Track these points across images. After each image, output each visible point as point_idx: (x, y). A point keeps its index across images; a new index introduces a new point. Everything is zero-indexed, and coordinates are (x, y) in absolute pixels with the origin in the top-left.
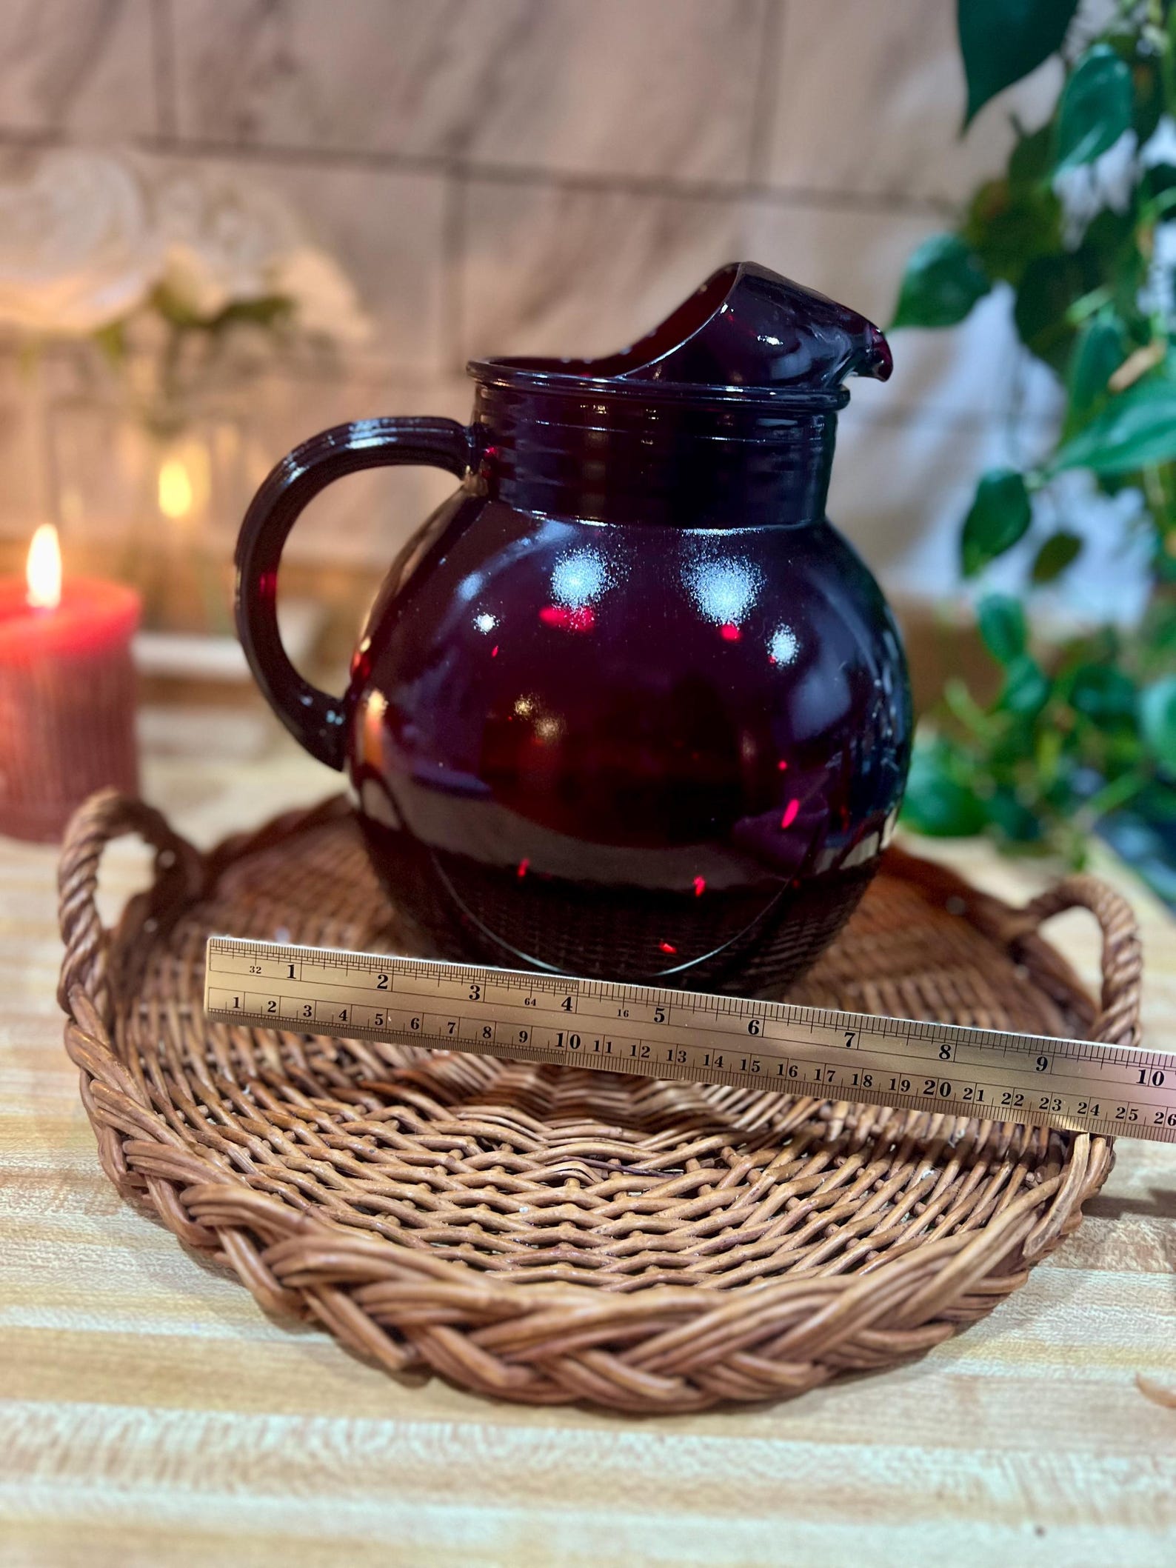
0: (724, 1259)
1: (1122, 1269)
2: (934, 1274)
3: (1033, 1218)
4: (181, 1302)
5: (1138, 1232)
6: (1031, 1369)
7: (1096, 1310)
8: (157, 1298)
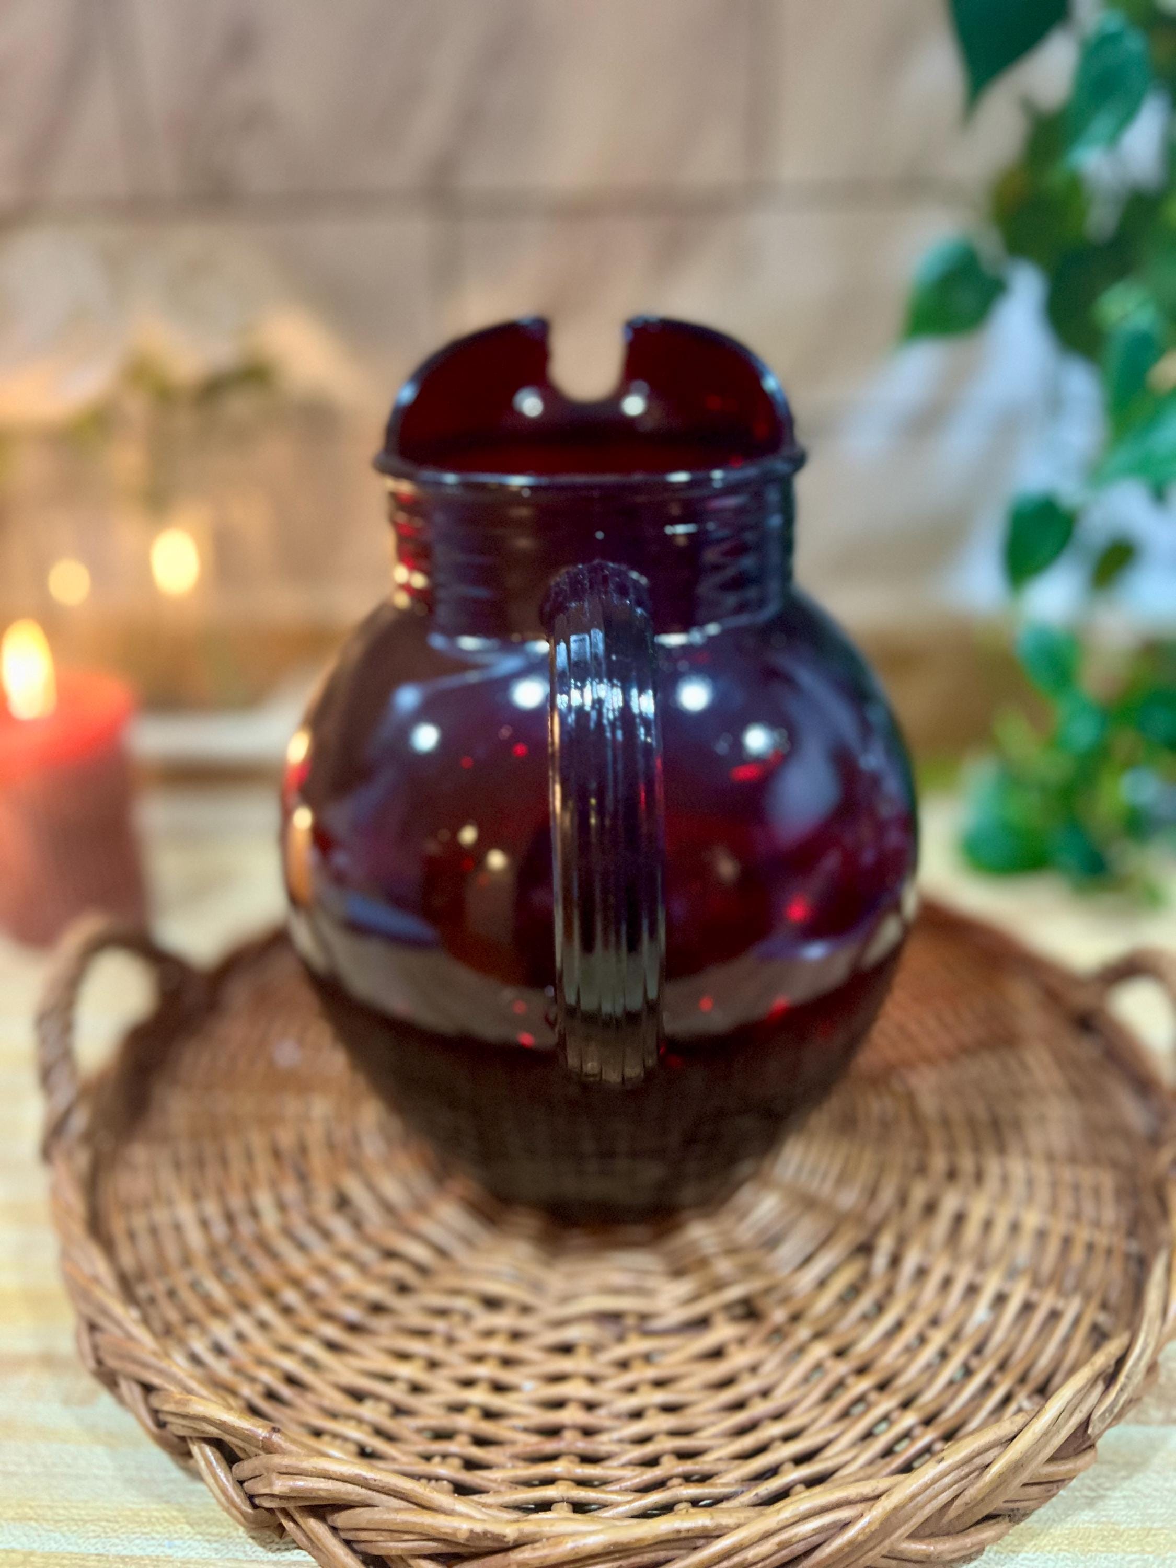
0: (749, 1442)
3: (1100, 1387)
4: (156, 1514)
8: (130, 1509)
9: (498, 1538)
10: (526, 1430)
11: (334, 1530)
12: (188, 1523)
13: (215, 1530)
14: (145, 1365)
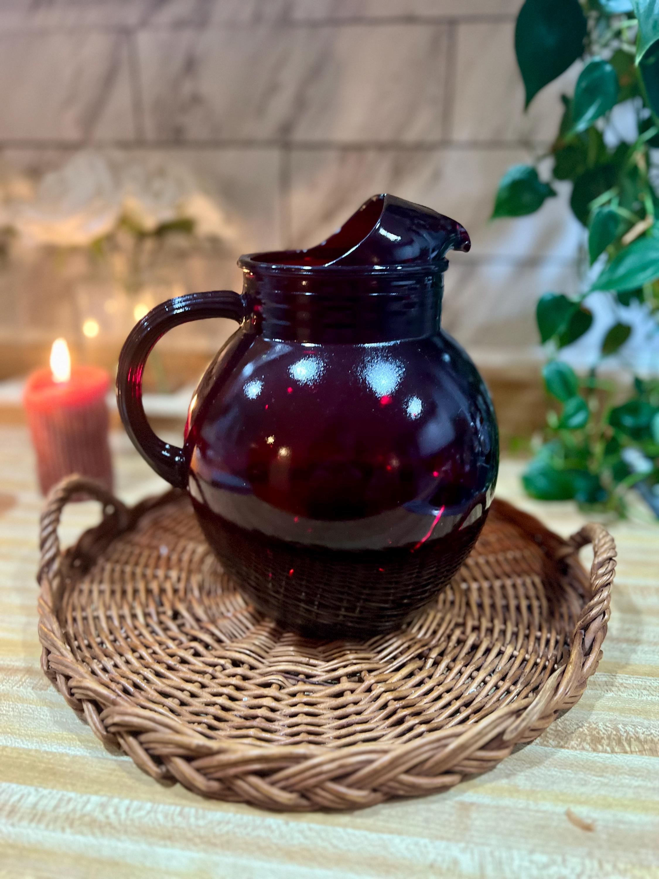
0: (343, 731)
1: (579, 749)
2: (446, 746)
3: (511, 718)
4: (65, 736)
5: (596, 728)
6: (506, 802)
7: (556, 771)
8: (54, 733)
9: (209, 749)
10: (240, 717)
11: (141, 744)
12: (79, 741)
13: (91, 745)
14: (67, 667)
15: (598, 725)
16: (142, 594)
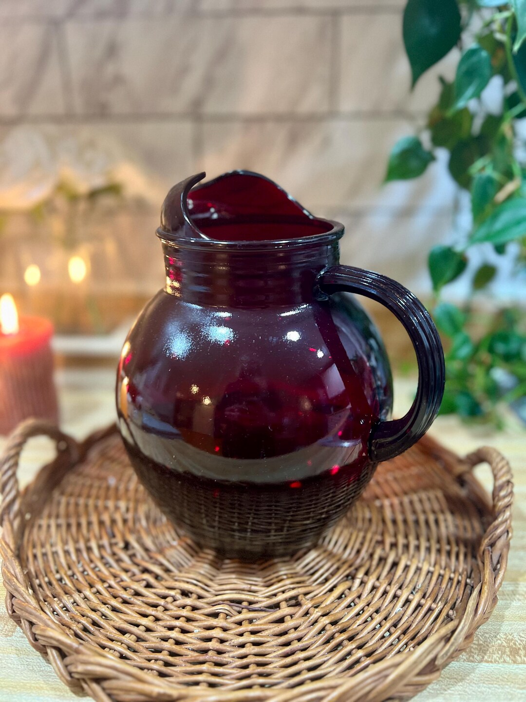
0: (289, 660)
1: (501, 662)
2: (386, 676)
3: (443, 643)
5: (512, 640)
7: (485, 687)
10: (193, 650)
11: (104, 689)
14: (30, 613)
15: (513, 637)
16: (96, 527)
